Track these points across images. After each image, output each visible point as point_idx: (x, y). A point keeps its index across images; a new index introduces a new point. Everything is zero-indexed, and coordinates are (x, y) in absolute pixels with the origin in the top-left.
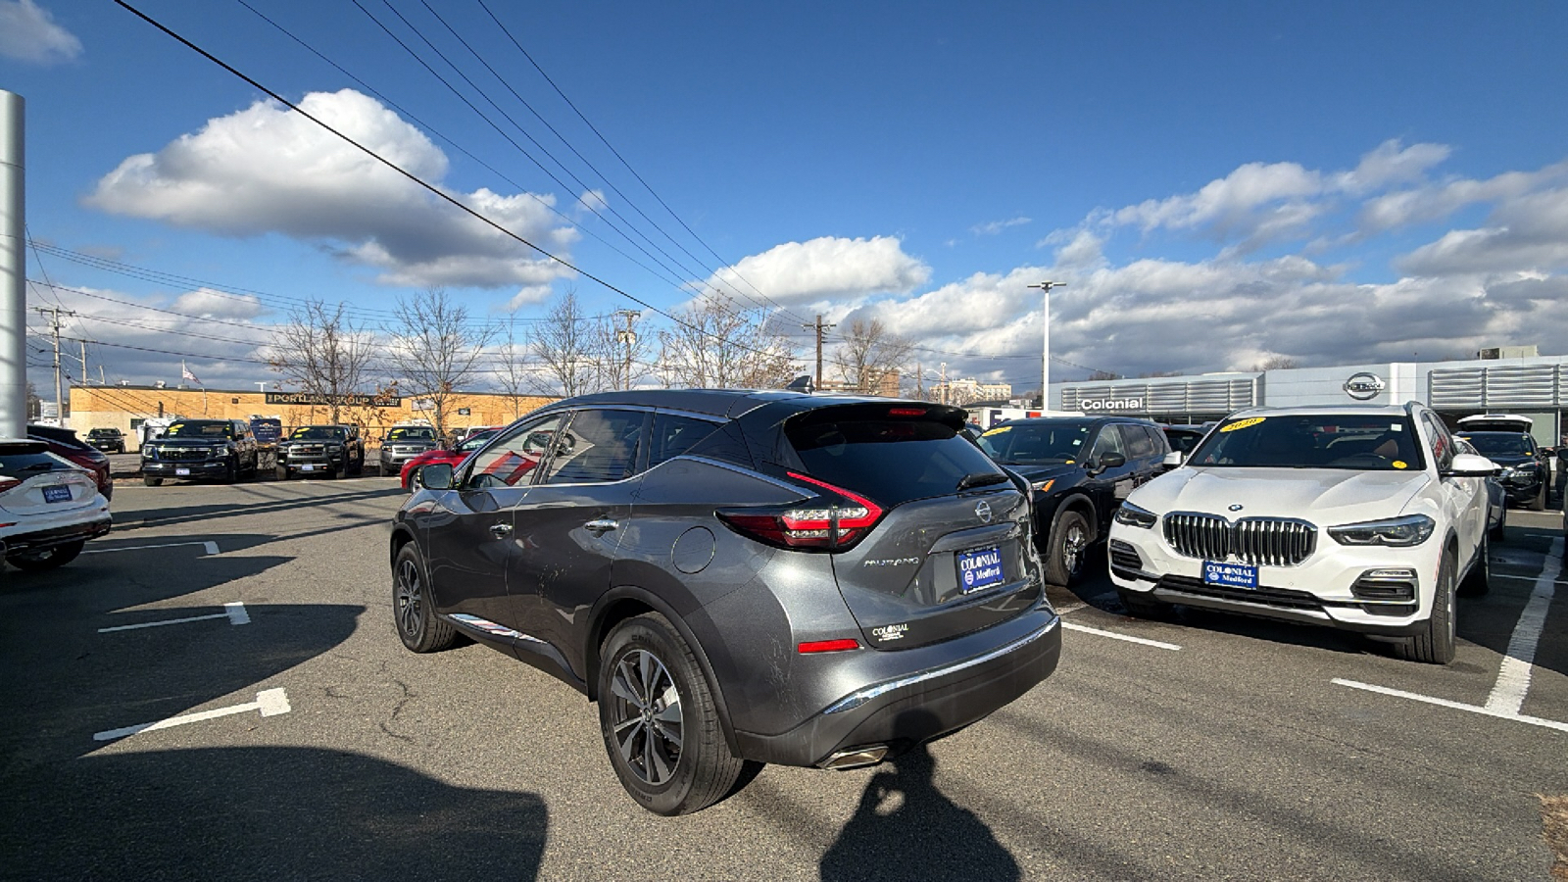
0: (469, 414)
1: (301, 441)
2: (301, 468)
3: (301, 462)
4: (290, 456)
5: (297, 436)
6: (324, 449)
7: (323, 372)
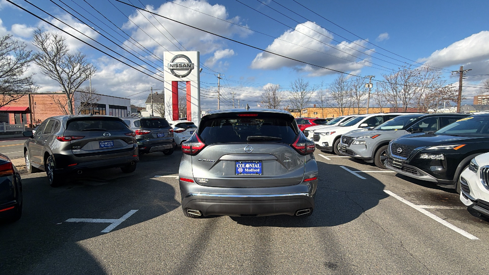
0: (317, 114)
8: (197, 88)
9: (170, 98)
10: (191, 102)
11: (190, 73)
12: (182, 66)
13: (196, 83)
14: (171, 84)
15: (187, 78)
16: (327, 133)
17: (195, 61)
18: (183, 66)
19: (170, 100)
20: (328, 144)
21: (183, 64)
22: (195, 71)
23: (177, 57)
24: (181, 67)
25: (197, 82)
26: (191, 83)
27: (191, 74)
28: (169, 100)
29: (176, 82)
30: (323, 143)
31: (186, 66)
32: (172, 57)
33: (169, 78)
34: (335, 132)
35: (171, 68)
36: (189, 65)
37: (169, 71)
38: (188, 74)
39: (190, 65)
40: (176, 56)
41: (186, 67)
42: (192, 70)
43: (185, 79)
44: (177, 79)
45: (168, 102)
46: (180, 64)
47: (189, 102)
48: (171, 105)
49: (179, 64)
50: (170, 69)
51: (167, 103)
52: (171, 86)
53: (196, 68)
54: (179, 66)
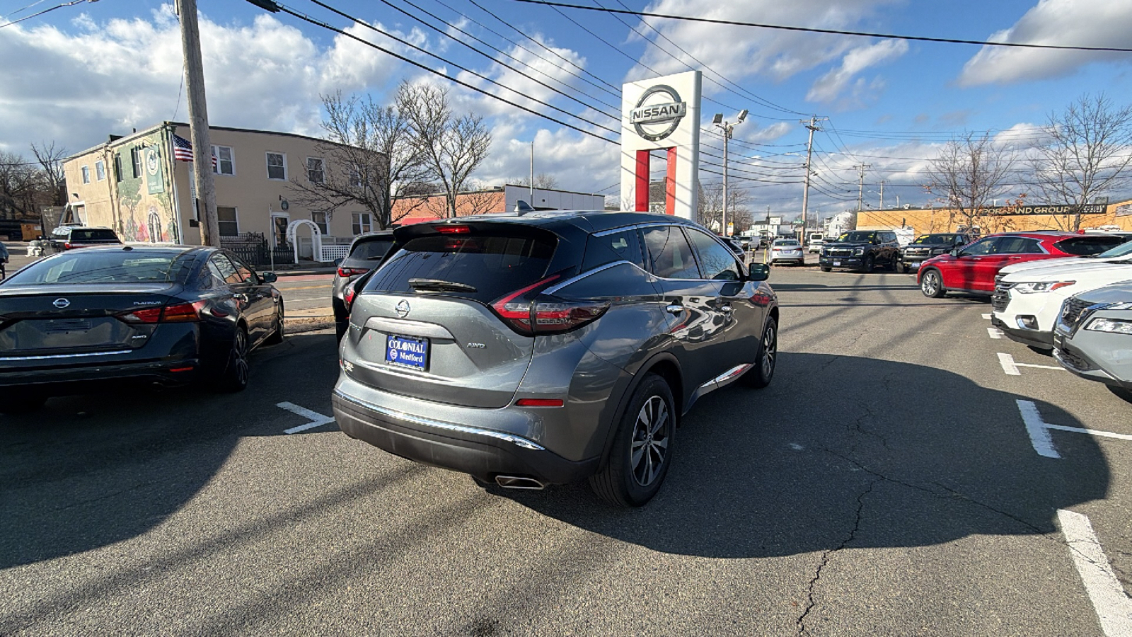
1: (921, 245)
2: (911, 265)
3: (912, 260)
4: (905, 256)
5: (918, 241)
6: (930, 252)
7: (964, 190)
8: (692, 162)
9: (632, 190)
10: (676, 197)
11: (676, 126)
12: (658, 112)
13: (687, 149)
14: (635, 156)
15: (669, 140)
16: (1038, 286)
17: (688, 96)
18: (662, 112)
19: (630, 193)
20: (1036, 321)
21: (661, 107)
22: (687, 122)
23: (651, 91)
24: (658, 115)
25: (691, 147)
26: (679, 151)
27: (681, 129)
28: (629, 195)
29: (647, 153)
30: (1018, 317)
31: (668, 111)
32: (642, 92)
33: (632, 143)
34: (1074, 282)
35: (637, 120)
36: (673, 109)
37: (632, 127)
38: (672, 130)
39: (678, 106)
40: (649, 90)
41: (667, 114)
42: (682, 120)
43: (665, 143)
44: (648, 145)
45: (627, 200)
46: (655, 107)
47: (671, 198)
48: (633, 206)
49: (652, 108)
50: (634, 123)
51: (625, 201)
52: (634, 162)
53: (690, 113)
54: (652, 114)
